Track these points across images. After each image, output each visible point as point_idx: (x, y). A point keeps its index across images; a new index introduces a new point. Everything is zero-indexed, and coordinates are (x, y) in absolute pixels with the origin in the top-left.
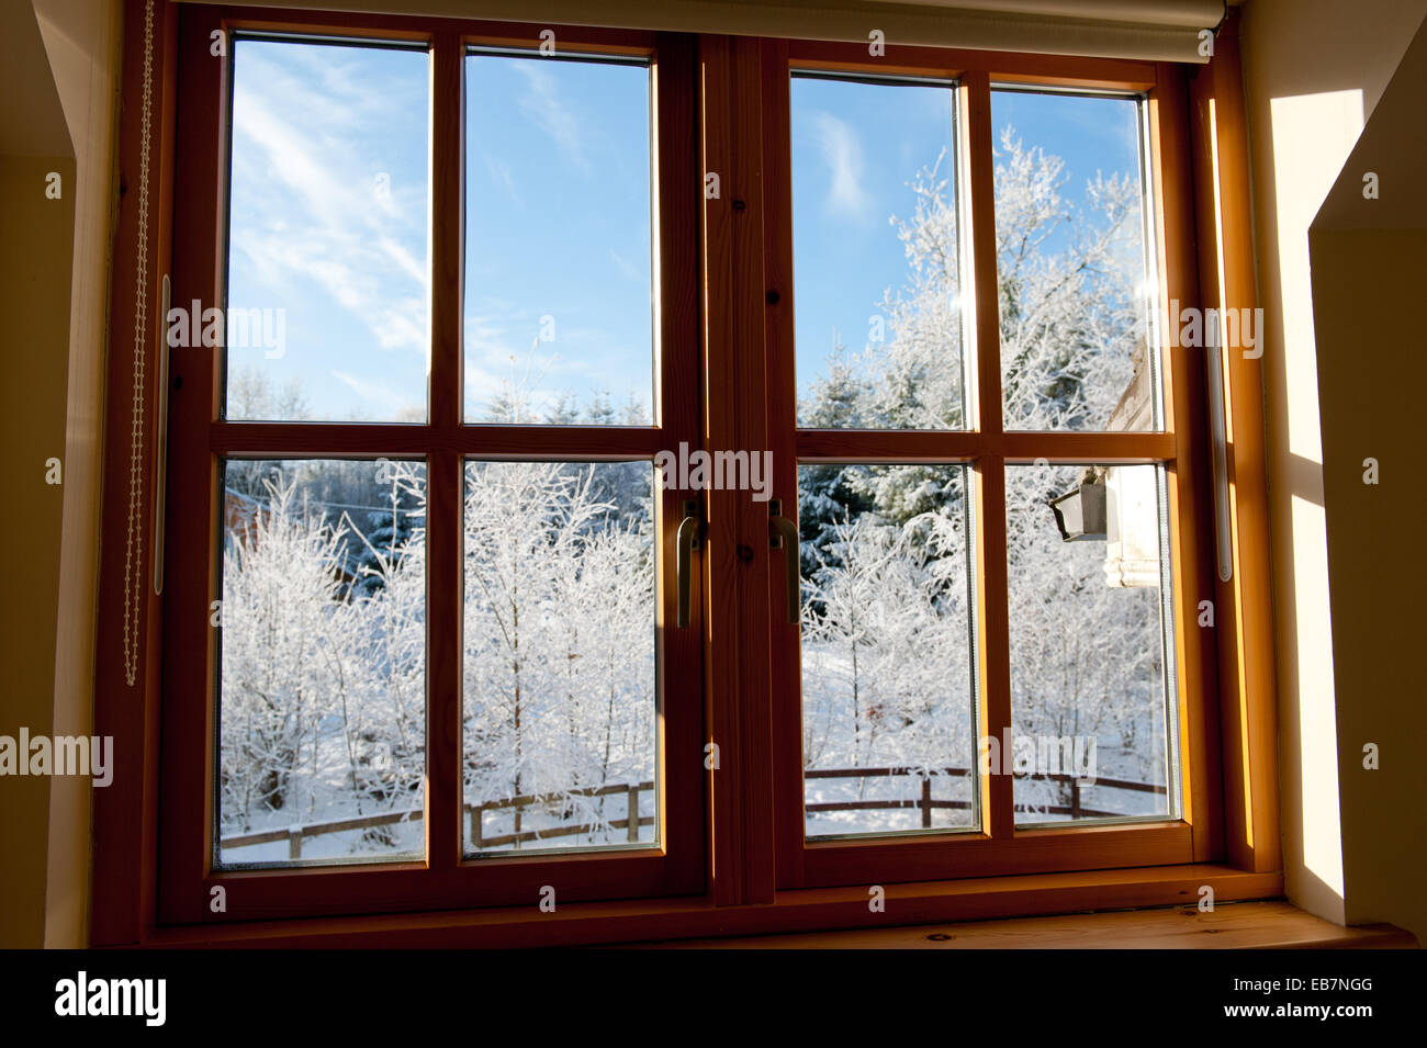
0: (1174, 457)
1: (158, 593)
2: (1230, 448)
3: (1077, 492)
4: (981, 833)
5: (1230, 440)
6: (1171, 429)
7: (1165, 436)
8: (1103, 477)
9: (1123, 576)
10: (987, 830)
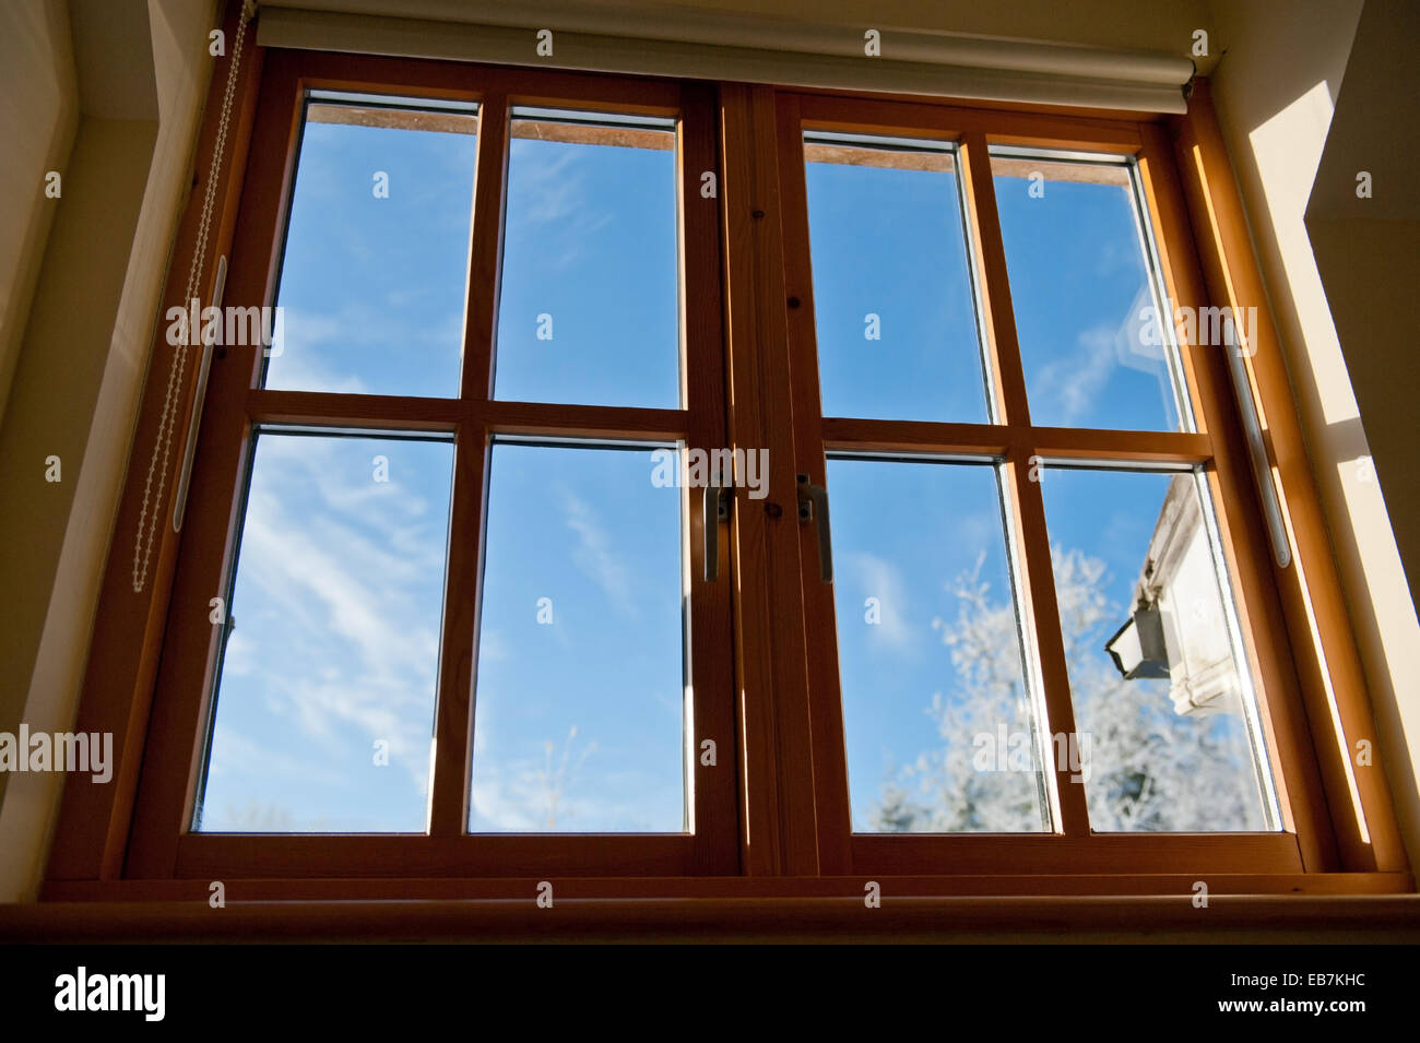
0: (1211, 454)
1: (177, 530)
2: (1266, 436)
3: (1131, 621)
4: (1053, 832)
5: (1264, 427)
6: (1203, 430)
7: (1197, 436)
8: (1155, 602)
9: (1191, 696)
10: (1059, 829)
